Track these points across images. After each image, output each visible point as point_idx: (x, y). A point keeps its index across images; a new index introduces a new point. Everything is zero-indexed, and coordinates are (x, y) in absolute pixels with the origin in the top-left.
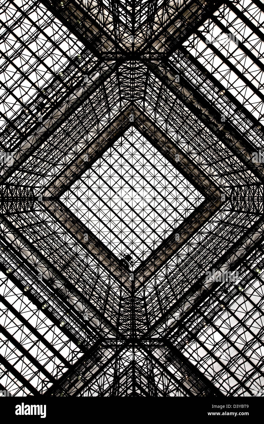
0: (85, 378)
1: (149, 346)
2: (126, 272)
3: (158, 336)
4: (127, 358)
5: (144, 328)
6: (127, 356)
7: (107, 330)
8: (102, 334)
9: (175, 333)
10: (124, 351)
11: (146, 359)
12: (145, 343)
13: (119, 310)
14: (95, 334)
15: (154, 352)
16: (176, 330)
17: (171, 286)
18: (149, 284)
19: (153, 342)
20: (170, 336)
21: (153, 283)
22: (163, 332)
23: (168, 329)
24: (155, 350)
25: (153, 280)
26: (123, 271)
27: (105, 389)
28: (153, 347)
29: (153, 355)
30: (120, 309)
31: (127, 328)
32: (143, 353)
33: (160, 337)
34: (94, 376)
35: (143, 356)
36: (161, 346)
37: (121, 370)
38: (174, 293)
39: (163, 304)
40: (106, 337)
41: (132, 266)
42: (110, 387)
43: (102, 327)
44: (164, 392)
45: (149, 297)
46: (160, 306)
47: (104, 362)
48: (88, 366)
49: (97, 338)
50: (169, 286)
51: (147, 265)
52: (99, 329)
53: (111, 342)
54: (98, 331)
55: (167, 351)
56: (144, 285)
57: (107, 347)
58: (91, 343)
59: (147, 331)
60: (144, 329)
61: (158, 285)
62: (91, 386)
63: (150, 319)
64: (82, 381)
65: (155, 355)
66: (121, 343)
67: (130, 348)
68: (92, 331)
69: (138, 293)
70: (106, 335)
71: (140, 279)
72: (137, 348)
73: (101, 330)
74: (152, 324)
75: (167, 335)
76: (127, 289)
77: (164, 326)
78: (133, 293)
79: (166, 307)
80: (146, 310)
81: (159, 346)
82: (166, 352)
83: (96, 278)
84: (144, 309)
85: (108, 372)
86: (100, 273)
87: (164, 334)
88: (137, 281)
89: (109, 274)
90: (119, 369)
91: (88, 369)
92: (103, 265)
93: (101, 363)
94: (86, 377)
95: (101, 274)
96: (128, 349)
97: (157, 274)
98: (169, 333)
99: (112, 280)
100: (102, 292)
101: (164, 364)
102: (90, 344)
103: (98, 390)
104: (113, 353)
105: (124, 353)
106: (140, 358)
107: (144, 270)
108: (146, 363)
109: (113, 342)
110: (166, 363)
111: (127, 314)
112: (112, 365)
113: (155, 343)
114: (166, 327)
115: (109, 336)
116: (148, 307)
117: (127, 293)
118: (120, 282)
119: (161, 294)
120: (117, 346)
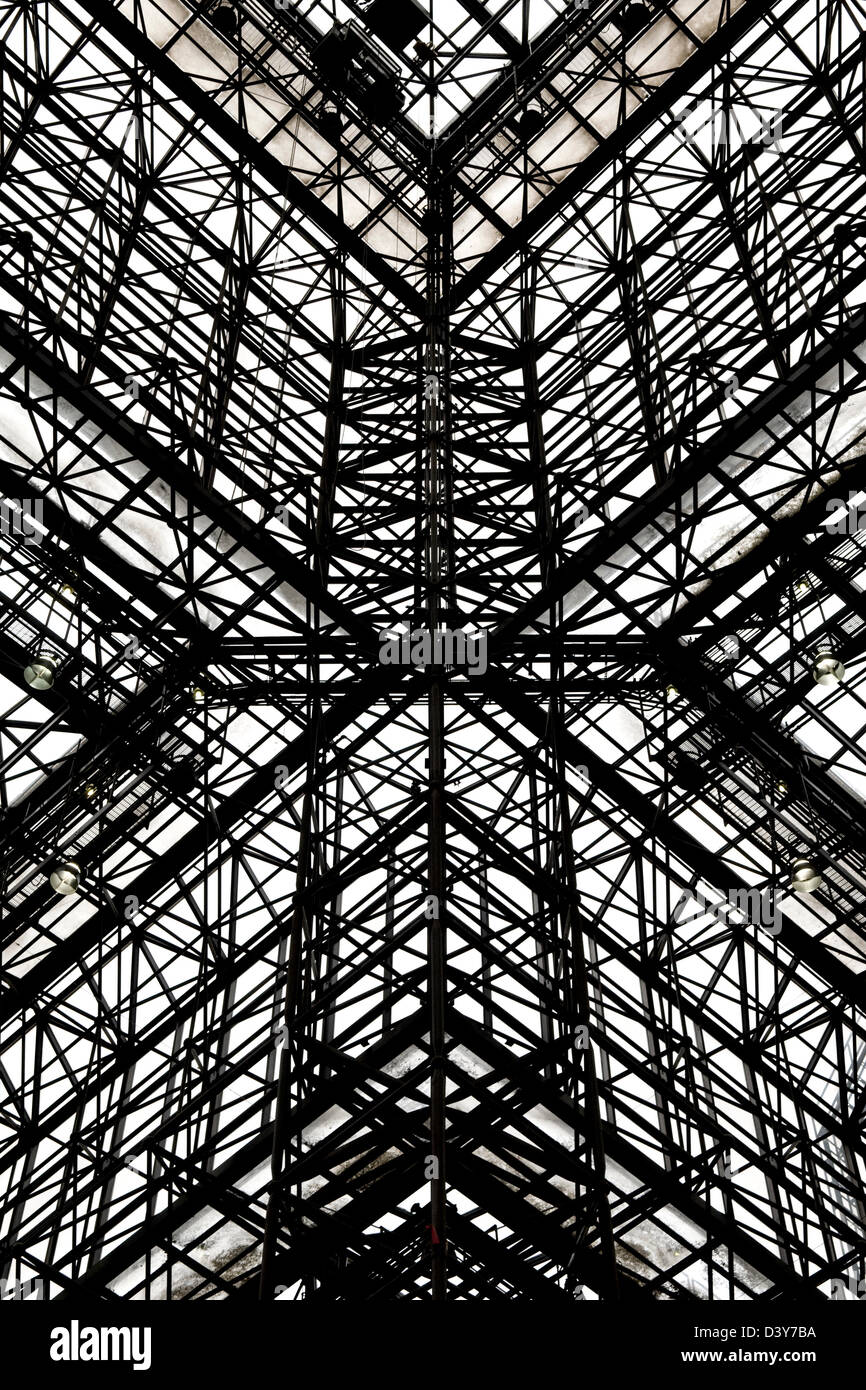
0: (103, 882)
1: (555, 688)
2: (377, 143)
3: (616, 624)
4: (394, 763)
5: (514, 568)
6: (396, 755)
7: (236, 592)
8: (204, 613)
9: (747, 605)
10: (366, 720)
11: (528, 763)
12: (523, 672)
13: (331, 440)
14: (151, 615)
15: (581, 724)
16: (758, 581)
17: (745, 255)
18: (572, 236)
19: (582, 665)
20: (706, 622)
21: (607, 232)
22: (660, 597)
23: (693, 578)
24: (592, 714)
25: (605, 204)
26: (352, 131)
27: (240, 940)
28: (575, 697)
29: (574, 740)
30: (337, 375)
31: (386, 567)
32: (502, 734)
33: (637, 631)
34: (164, 868)
35: (501, 749)
36: (635, 686)
37: (351, 838)
38: (765, 311)
39: (666, 402)
40: (233, 633)
41: (432, 87)
42: (280, 930)
43: (199, 571)
44: (643, 953)
45: (567, 344)
46: (650, 409)
47: (227, 790)
48: (114, 814)
49: (167, 637)
50: (729, 257)
51: (561, 82)
52: (177, 582)
53: (272, 662)
54: (175, 592)
55: (680, 716)
56: (526, 249)
57: (242, 699)
58: (120, 672)
59: (536, 587)
60: (521, 577)
61: (644, 251)
62: (146, 924)
63: (560, 510)
64: (84, 896)
65: (592, 741)
66: (348, 673)
67: (410, 701)
68: (125, 594)
69: (478, 311)
70: (231, 622)
71: (491, 197)
72: (461, 701)
73: (194, 589)
74: (574, 546)
75: (681, 621)
76: (392, 280)
77: (667, 558)
78: (434, 310)
79: (689, 424)
80: (537, 439)
81: (624, 684)
82: (668, 723)
83: (130, 193)
84: (520, 434)
85: (259, 842)
86: (160, 148)
87: (666, 609)
88: (473, 215)
89: (233, 155)
90: (337, 828)
91: (121, 830)
92: (182, 84)
93: (208, 790)
94: (110, 876)
95: (165, 164)
96: (397, 709)
97: (641, 157)
98: (703, 604)
99: (261, 208)
100: (187, 308)
101: (654, 794)
102: (117, 685)
103: (198, 946)
104: (292, 731)
105: (369, 734)
106: (478, 763)
107: (534, 126)
108: (523, 794)
109: (288, 666)
110: (665, 788)
111: (386, 468)
112: (287, 803)
113: (594, 667)
114: (681, 567)
115: (250, 625)
116: (549, 419)
117: (388, 311)
118: (331, 222)
119: (661, 319)
120: (316, 690)
